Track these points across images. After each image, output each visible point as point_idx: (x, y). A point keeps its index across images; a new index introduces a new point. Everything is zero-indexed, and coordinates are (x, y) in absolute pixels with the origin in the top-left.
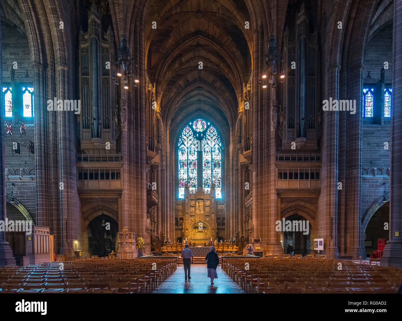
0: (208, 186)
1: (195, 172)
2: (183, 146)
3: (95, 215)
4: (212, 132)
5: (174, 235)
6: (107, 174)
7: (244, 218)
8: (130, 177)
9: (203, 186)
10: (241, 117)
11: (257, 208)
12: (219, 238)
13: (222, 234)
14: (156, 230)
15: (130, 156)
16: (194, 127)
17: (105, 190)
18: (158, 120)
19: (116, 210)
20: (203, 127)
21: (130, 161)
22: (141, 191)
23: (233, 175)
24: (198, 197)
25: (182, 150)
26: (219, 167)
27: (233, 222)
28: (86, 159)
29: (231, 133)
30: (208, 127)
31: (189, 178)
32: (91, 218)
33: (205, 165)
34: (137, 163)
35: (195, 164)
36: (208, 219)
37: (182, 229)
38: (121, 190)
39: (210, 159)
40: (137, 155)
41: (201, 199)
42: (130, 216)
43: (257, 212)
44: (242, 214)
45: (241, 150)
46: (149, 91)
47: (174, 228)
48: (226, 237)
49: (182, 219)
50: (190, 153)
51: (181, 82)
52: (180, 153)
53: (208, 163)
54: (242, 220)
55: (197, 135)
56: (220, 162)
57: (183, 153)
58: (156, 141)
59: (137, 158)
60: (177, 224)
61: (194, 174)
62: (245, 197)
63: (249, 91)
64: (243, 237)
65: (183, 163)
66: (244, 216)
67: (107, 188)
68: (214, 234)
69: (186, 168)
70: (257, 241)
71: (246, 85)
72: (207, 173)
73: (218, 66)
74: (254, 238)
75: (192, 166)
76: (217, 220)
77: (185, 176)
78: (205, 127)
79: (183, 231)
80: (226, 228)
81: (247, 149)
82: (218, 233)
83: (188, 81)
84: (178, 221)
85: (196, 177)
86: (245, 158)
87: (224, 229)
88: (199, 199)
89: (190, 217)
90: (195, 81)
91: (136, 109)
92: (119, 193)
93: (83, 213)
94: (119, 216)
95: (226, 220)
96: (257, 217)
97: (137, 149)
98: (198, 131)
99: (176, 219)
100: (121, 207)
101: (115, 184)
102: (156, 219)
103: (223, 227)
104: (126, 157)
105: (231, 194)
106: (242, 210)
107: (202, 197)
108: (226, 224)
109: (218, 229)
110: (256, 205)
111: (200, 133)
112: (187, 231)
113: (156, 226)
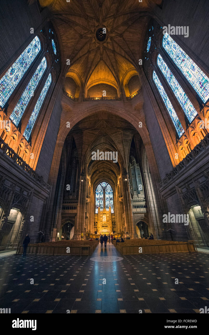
0: (108, 208)
1: (103, 202)
2: (97, 192)
3: (66, 223)
4: (109, 186)
5: (93, 230)
6: (72, 208)
7: (123, 223)
8: (80, 208)
9: (106, 208)
10: (119, 186)
11: (126, 219)
12: (114, 232)
13: (115, 229)
14: (87, 228)
15: (80, 201)
16: (102, 185)
17: (71, 213)
18: (90, 187)
19: (74, 221)
20: (105, 185)
21: (80, 203)
22: (84, 214)
23: (118, 204)
24: (104, 213)
25: (97, 194)
26: (112, 200)
27: (119, 224)
28: (66, 203)
29: (116, 188)
30: (107, 185)
31: (100, 205)
32: (64, 224)
33: (106, 199)
34: (83, 203)
35: (102, 199)
36: (108, 223)
37: (97, 227)
38: (77, 214)
39: (108, 197)
40: (83, 200)
41: (105, 214)
42: (79, 223)
43: (127, 221)
44: (122, 221)
45: (119, 197)
46: (88, 179)
47: (94, 227)
48: (116, 231)
49: (97, 222)
50: (100, 195)
51: (98, 172)
52: (96, 195)
53: (108, 198)
54: (122, 224)
55: (103, 188)
56: (113, 198)
57: (97, 195)
58: (89, 194)
59: (83, 202)
60: (95, 225)
61: (102, 203)
62: (123, 214)
63: (120, 178)
64: (123, 231)
65: (98, 198)
66: (123, 222)
67: (72, 212)
68: (111, 229)
69: (99, 200)
70: (127, 233)
71: (119, 176)
72: (107, 203)
73: (110, 167)
74: (126, 231)
75: (101, 200)
76: (112, 223)
77: (99, 204)
78: (106, 185)
79: (97, 228)
80: (116, 227)
81: (121, 197)
82: (113, 229)
83: (100, 171)
84: (95, 224)
85: (103, 204)
86: (121, 200)
87: (115, 227)
88: (104, 214)
89: (100, 222)
90: (102, 171)
91: (84, 186)
92: (76, 214)
93: (62, 222)
94: (75, 223)
95: (116, 223)
96: (127, 223)
97: (83, 199)
98: (103, 186)
99: (94, 222)
100: (76, 220)
101: (74, 211)
102: (87, 224)
103: (115, 226)
104: (79, 202)
105: (117, 212)
106: (122, 219)
107: (105, 213)
108: (116, 225)
109: (113, 227)
110: (126, 218)
111: (104, 187)
112: (99, 228)
113: (87, 227)
